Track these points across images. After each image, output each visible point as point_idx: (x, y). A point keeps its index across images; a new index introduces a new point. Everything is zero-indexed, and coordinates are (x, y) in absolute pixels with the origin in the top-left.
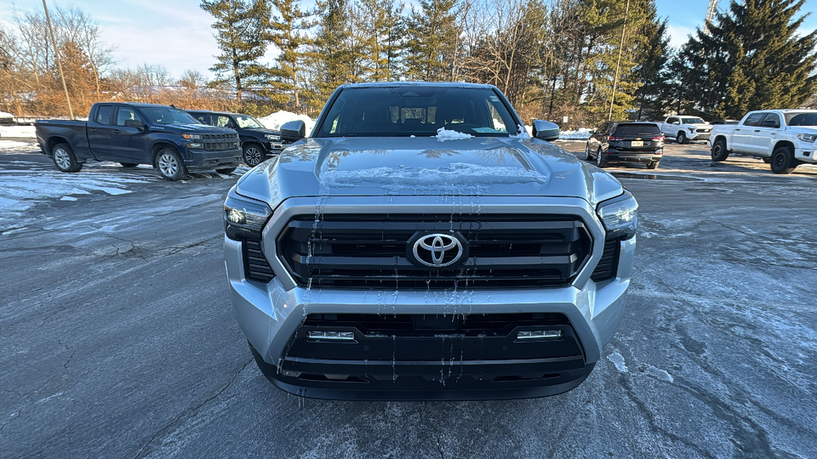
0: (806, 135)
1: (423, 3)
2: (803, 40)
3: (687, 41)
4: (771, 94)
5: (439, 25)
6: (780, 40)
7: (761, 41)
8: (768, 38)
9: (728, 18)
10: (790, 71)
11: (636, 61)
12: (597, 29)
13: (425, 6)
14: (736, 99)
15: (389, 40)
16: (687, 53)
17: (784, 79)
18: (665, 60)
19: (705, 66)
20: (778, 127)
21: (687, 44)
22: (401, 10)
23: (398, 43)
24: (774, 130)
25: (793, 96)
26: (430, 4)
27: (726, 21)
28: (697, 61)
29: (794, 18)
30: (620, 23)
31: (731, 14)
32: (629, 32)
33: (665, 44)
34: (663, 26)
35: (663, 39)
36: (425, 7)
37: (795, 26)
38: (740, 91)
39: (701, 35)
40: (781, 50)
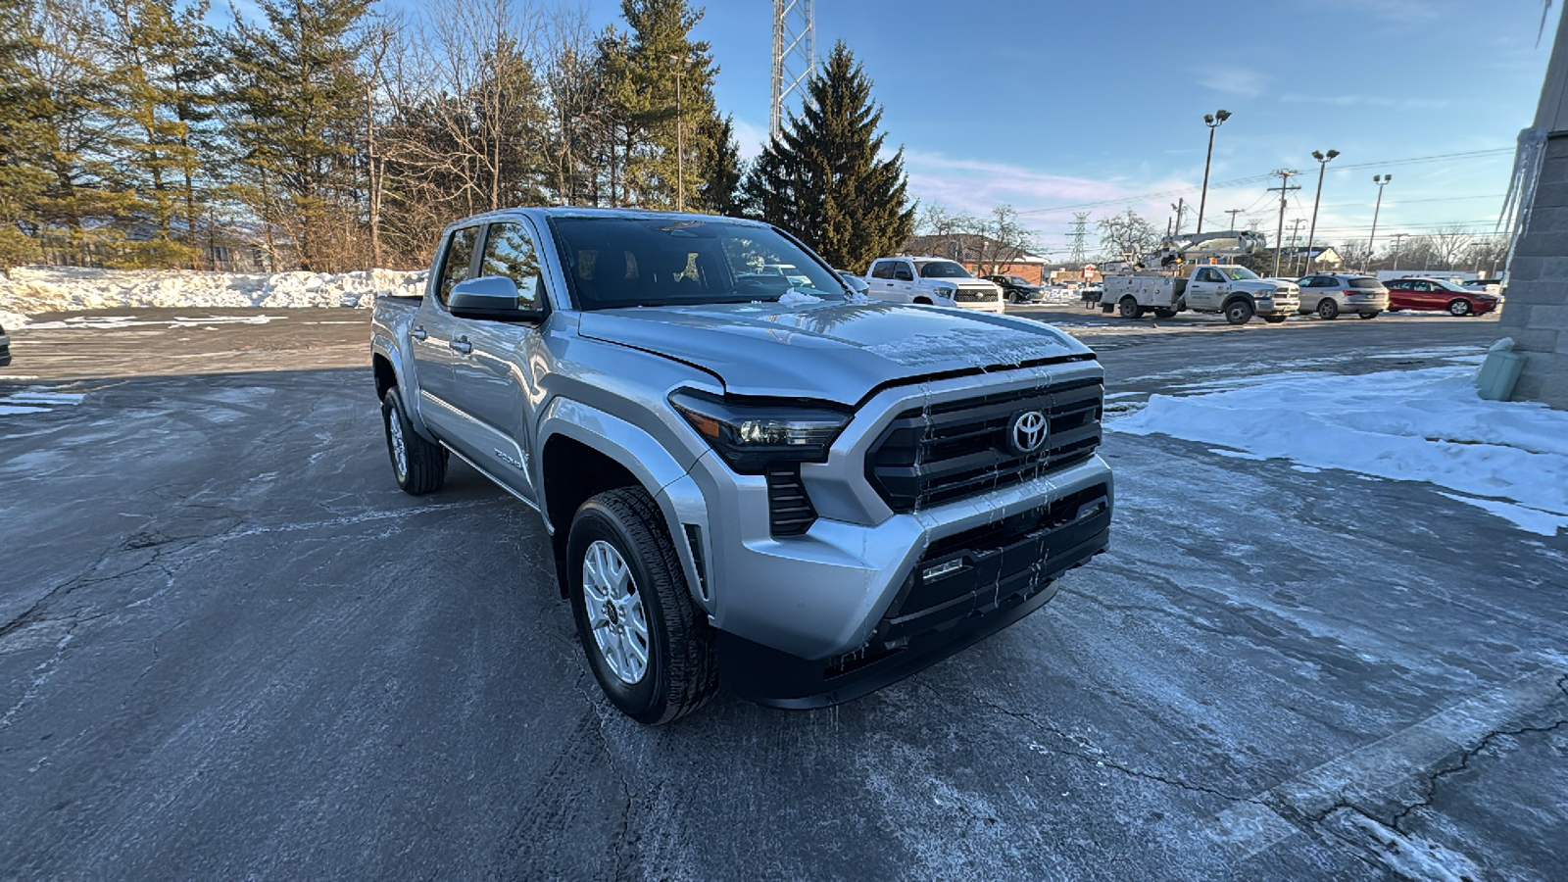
0: (941, 289)
1: (267, 8)
2: (887, 167)
3: (761, 152)
4: (869, 235)
5: (318, 64)
6: (867, 163)
7: (845, 163)
8: (852, 159)
9: (805, 127)
10: (882, 204)
11: (702, 175)
12: (635, 117)
13: (274, 17)
14: (835, 241)
15: (177, 78)
16: (763, 170)
17: (878, 217)
18: (737, 177)
19: (790, 192)
20: (911, 279)
21: (761, 158)
22: (201, 13)
23: (205, 88)
24: (908, 284)
25: (890, 238)
26: (287, 13)
27: (801, 129)
28: (777, 182)
29: (873, 137)
30: (671, 113)
31: (807, 121)
32: (685, 128)
33: (733, 154)
34: (727, 125)
35: (731, 144)
36: (273, 20)
37: (876, 146)
38: (837, 230)
39: (776, 145)
40: (869, 177)
